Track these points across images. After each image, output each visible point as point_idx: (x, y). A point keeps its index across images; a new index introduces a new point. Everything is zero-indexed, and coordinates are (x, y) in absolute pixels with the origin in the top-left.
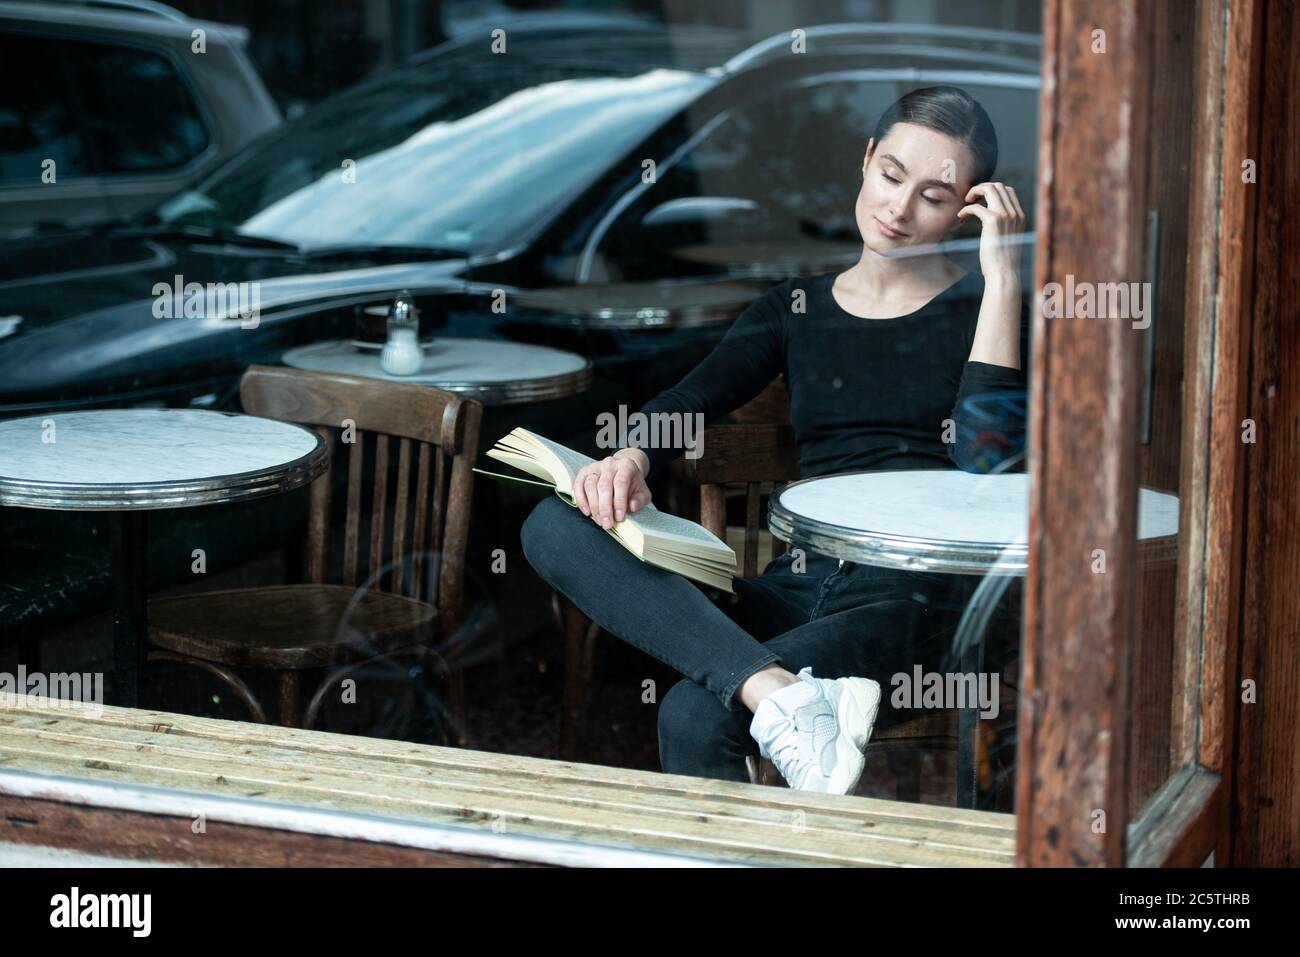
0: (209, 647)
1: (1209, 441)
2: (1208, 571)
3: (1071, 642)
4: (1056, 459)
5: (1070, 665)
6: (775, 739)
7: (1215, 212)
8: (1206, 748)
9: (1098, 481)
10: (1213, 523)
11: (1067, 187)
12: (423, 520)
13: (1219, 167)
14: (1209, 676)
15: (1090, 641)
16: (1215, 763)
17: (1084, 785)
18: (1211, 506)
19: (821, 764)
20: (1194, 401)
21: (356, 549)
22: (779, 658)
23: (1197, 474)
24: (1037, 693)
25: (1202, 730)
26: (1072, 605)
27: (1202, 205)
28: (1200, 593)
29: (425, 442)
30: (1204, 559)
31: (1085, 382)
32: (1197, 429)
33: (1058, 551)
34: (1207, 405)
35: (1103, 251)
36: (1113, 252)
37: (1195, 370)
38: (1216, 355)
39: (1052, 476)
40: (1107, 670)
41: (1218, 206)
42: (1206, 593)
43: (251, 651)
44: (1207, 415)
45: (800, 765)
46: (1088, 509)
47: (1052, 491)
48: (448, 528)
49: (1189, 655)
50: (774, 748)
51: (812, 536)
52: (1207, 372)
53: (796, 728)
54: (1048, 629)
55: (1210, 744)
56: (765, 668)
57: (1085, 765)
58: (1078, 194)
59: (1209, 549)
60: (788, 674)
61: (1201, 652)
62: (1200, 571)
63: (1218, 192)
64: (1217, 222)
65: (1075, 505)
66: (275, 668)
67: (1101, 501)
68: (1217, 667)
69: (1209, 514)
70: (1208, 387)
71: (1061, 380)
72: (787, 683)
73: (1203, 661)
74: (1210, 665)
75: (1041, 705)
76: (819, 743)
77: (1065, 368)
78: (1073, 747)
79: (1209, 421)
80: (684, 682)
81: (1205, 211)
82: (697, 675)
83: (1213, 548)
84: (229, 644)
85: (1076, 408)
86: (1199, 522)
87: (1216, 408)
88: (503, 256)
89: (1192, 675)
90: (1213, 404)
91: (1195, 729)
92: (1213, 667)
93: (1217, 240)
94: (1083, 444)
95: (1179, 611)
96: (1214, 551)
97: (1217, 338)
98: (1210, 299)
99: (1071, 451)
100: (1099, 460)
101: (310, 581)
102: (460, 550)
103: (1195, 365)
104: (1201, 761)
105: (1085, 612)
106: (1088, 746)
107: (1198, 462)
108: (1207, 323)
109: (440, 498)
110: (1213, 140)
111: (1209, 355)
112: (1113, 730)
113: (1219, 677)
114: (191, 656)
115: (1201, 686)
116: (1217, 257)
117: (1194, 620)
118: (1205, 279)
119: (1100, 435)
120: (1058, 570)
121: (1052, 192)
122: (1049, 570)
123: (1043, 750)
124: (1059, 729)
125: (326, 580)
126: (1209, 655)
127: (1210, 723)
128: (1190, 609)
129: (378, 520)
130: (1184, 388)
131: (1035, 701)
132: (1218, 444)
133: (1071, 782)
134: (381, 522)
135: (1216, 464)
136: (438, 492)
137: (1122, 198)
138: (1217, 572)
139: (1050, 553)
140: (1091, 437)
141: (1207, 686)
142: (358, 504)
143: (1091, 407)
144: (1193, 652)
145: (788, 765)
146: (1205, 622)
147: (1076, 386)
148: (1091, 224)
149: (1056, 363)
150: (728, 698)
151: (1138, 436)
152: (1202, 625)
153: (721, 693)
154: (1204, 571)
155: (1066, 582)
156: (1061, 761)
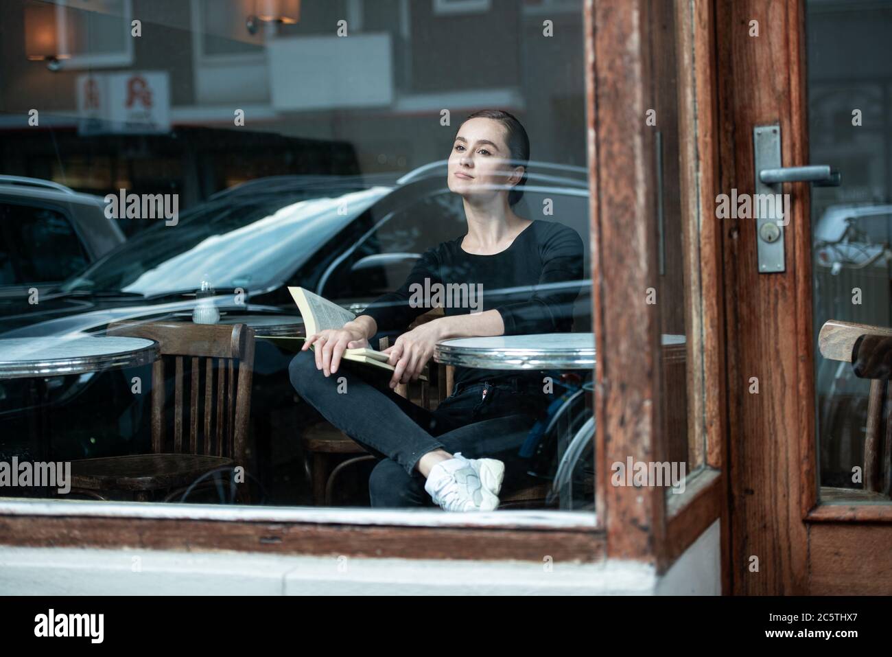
0: (91, 481)
1: (700, 262)
2: (705, 343)
3: (624, 346)
4: (607, 232)
5: (624, 360)
6: (443, 488)
7: (694, 121)
8: (711, 454)
9: (634, 243)
10: (706, 313)
11: (603, 64)
12: (222, 406)
13: (694, 95)
14: (710, 409)
15: (635, 345)
16: (717, 463)
17: (637, 435)
18: (704, 302)
19: (474, 499)
20: (689, 238)
21: (181, 430)
22: (442, 445)
23: (694, 283)
24: (605, 381)
25: (707, 443)
26: (623, 323)
27: (686, 118)
28: (701, 357)
29: (221, 358)
30: (702, 336)
31: (623, 183)
32: (692, 256)
33: (612, 288)
34: (697, 240)
35: (628, 101)
36: (634, 101)
37: (688, 220)
38: (701, 208)
39: (606, 243)
40: (647, 361)
41: (696, 118)
42: (705, 356)
43: (118, 480)
44: (697, 246)
45: (459, 502)
46: (629, 261)
47: (606, 252)
48: (237, 407)
49: (696, 396)
50: (442, 493)
51: (460, 357)
52: (696, 219)
53: (456, 482)
54: (609, 339)
55: (713, 451)
56: (434, 450)
57: (637, 423)
58: (611, 68)
59: (704, 329)
60: (448, 455)
61: (703, 393)
62: (700, 344)
63: (695, 110)
64: (696, 128)
65: (621, 260)
66: (133, 490)
67: (636, 255)
68: (714, 402)
69: (704, 307)
70: (696, 228)
71: (607, 183)
72: (448, 458)
73: (705, 400)
74: (710, 402)
75: (607, 388)
76: (471, 489)
77: (609, 175)
78: (628, 413)
79: (699, 250)
80: (386, 460)
81: (688, 122)
82: (392, 454)
83: (707, 329)
84: (103, 477)
85: (618, 199)
86: (698, 312)
87: (703, 242)
88: (270, 289)
89: (699, 409)
90: (701, 239)
91: (703, 442)
92: (712, 402)
93: (696, 139)
94: (623, 221)
95: (689, 376)
96: (708, 330)
97: (701, 198)
98: (695, 175)
99: (617, 226)
100: (634, 230)
101: (153, 452)
102: (246, 421)
103: (688, 217)
104: (708, 462)
105: (631, 326)
106: (638, 411)
107: (694, 276)
108: (694, 189)
109: (232, 392)
110: (689, 78)
111: (696, 209)
112: (653, 399)
113: (716, 409)
114: (80, 488)
115: (705, 415)
116: (697, 149)
117: (698, 374)
118: (690, 163)
119: (633, 215)
120: (613, 301)
121: (595, 67)
122: (607, 302)
123: (611, 416)
124: (620, 403)
125: (163, 451)
126: (709, 395)
127: (712, 438)
128: (695, 367)
129: (194, 411)
130: (682, 238)
131: (604, 386)
132: (706, 264)
133: (629, 434)
134: (196, 412)
135: (705, 276)
136: (230, 388)
137: (637, 68)
138: (710, 343)
139: (607, 290)
140: (628, 216)
141: (709, 415)
142: (181, 403)
143: (627, 198)
144: (699, 395)
145: (451, 503)
146: (706, 375)
147: (616, 185)
148: (619, 85)
149: (604, 173)
150: (411, 468)
151: (658, 268)
152: (703, 377)
153: (406, 465)
154: (702, 343)
155: (617, 309)
156: (622, 422)
